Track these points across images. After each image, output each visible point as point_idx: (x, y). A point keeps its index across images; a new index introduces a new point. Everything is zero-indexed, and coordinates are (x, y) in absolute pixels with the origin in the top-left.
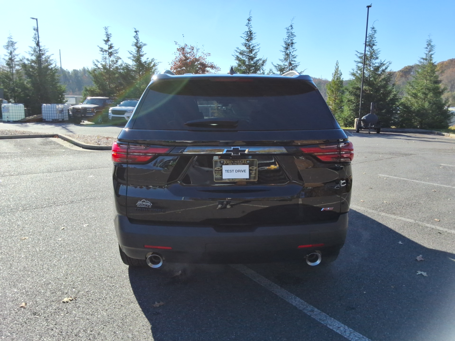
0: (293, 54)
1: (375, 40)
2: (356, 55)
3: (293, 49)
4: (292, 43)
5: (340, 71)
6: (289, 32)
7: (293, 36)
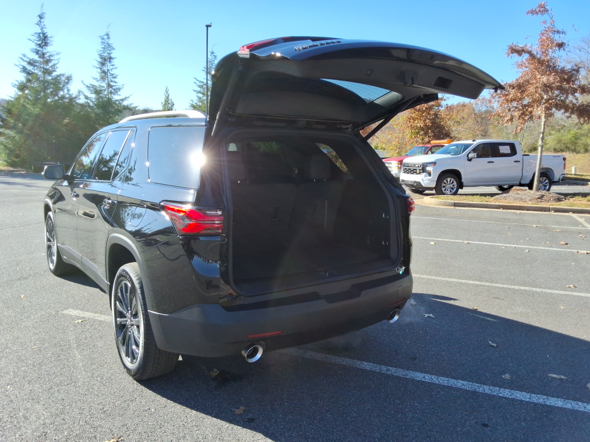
0: (112, 73)
2: (195, 83)
3: (112, 65)
4: (111, 58)
5: (171, 100)
6: (104, 43)
7: (110, 49)
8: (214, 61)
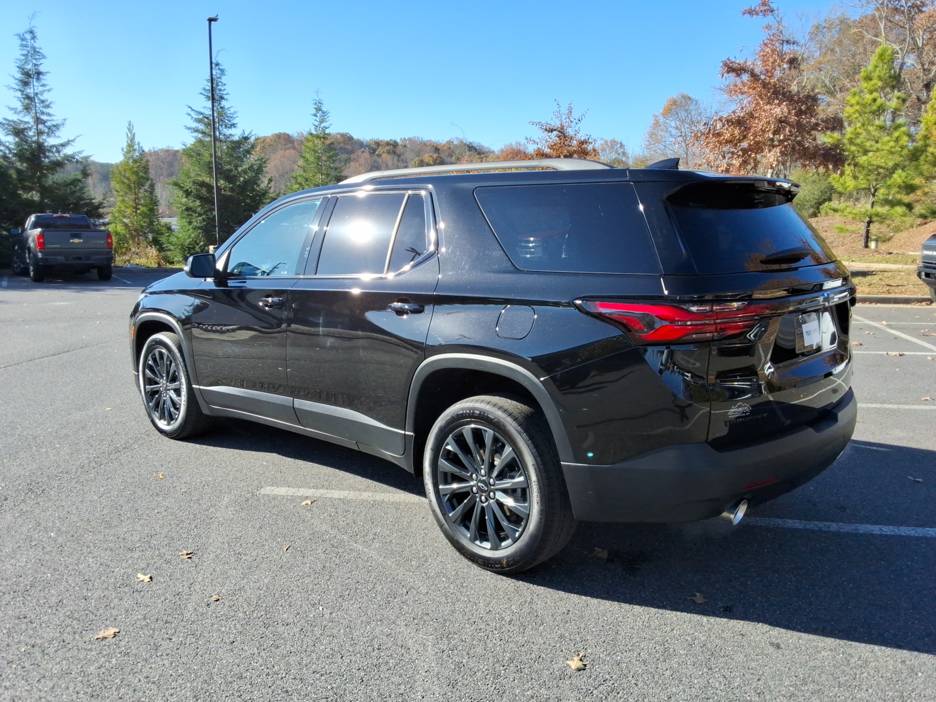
0: (42, 98)
1: (224, 90)
2: (189, 115)
3: (42, 86)
4: (39, 73)
5: (139, 144)
6: (26, 46)
7: (38, 57)
8: (220, 78)
